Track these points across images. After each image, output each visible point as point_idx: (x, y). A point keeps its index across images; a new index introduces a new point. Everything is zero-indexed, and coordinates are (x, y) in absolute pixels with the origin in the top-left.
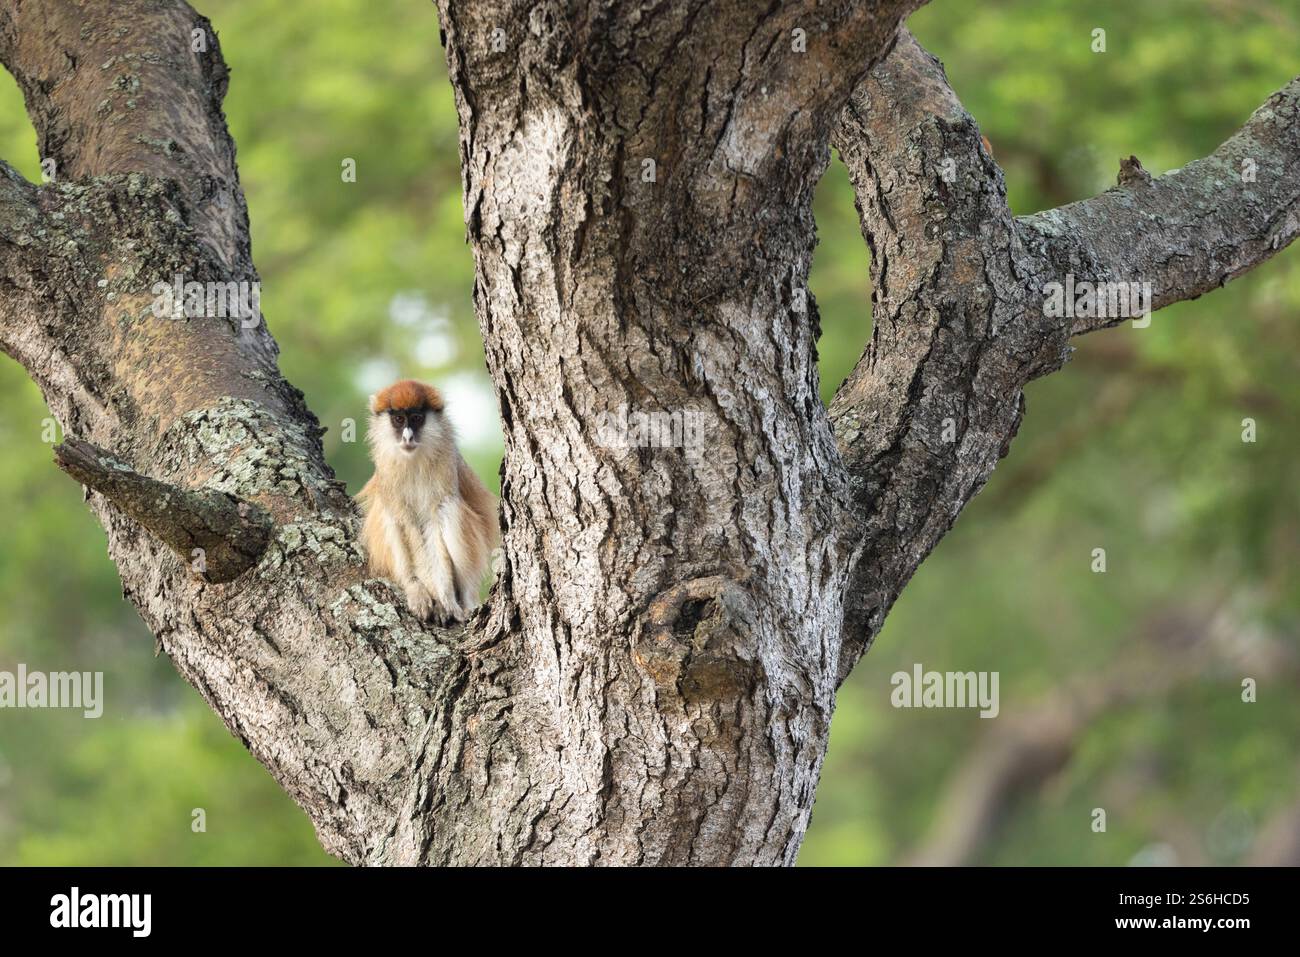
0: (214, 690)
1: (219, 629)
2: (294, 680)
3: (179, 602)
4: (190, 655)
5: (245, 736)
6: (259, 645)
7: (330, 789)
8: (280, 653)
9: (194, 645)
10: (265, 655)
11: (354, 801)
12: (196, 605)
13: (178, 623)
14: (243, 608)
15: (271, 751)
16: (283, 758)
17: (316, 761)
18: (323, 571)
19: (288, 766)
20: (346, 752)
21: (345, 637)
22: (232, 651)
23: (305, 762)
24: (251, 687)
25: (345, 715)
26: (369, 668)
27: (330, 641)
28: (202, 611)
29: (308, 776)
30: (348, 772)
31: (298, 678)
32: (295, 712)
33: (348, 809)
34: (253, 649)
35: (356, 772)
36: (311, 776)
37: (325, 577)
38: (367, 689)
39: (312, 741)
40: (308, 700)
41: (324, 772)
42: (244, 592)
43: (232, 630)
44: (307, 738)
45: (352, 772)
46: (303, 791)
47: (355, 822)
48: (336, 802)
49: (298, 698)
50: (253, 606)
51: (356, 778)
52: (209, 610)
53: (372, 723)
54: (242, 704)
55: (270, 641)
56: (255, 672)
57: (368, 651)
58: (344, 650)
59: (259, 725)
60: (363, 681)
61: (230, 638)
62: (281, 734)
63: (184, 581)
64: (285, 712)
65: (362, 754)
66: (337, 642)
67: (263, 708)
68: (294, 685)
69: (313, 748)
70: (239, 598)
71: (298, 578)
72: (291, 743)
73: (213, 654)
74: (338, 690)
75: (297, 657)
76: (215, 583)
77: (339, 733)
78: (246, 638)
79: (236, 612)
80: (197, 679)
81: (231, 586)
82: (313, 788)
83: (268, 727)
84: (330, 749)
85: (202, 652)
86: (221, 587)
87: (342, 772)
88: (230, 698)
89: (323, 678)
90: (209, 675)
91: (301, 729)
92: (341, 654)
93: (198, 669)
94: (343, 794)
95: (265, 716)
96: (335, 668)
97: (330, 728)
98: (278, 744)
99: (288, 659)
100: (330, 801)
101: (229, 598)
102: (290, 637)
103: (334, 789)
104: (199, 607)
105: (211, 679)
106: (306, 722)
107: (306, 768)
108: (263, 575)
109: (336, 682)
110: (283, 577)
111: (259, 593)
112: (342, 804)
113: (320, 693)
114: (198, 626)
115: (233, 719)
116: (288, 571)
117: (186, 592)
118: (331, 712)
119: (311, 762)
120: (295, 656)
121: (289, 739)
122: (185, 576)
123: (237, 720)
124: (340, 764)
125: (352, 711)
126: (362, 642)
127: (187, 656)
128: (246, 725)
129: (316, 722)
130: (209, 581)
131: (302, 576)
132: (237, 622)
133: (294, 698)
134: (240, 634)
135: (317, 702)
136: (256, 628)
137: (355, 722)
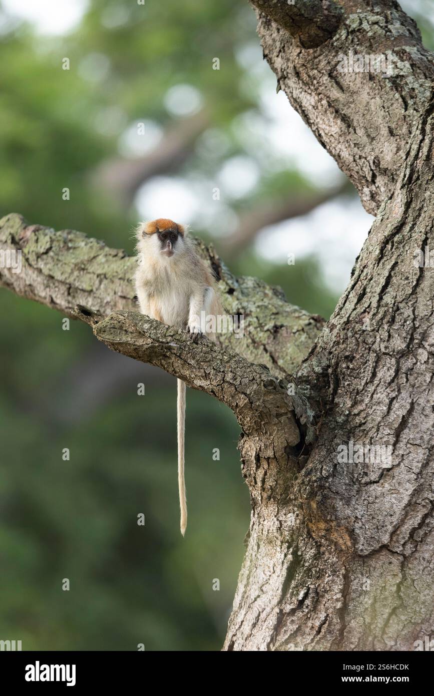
0: (306, 113)
1: (309, 76)
2: (350, 107)
3: (288, 60)
4: (294, 92)
5: (323, 141)
6: (332, 86)
7: (367, 173)
8: (343, 91)
9: (296, 86)
10: (335, 92)
11: (380, 181)
12: (296, 61)
13: (287, 73)
14: (323, 63)
15: (336, 150)
16: (342, 154)
17: (360, 156)
18: (370, 42)
19: (345, 159)
20: (377, 150)
21: (379, 81)
22: (316, 89)
23: (354, 156)
24: (326, 111)
25: (377, 128)
26: (392, 99)
27: (371, 84)
28: (300, 65)
29: (355, 165)
30: (377, 162)
31: (352, 106)
32: (349, 126)
33: (377, 185)
34: (328, 88)
35: (381, 162)
36: (357, 165)
37: (371, 46)
38: (390, 112)
39: (358, 144)
40: (357, 119)
41: (364, 163)
42: (324, 54)
43: (317, 77)
44: (355, 142)
45: (379, 162)
46: (353, 174)
47: (380, 193)
48: (370, 180)
49: (352, 118)
50: (329, 63)
51: (381, 166)
52: (303, 65)
53: (391, 132)
54: (321, 122)
55: (338, 83)
56: (328, 102)
57: (392, 89)
58: (378, 89)
59: (330, 134)
60: (388, 108)
61: (315, 82)
62: (342, 140)
63: (291, 47)
64: (344, 126)
65: (385, 152)
66: (375, 84)
67: (332, 124)
68: (350, 110)
69: (358, 148)
70: (321, 58)
71: (355, 46)
72: (347, 145)
73: (306, 91)
74: (374, 113)
75: (353, 93)
76: (308, 49)
77: (373, 139)
78: (324, 82)
79: (319, 66)
80: (298, 107)
81: (317, 50)
82: (358, 172)
83: (335, 135)
84: (368, 149)
85: (300, 90)
86: (311, 51)
87: (374, 162)
88: (315, 119)
89: (366, 106)
90: (303, 104)
91: (351, 137)
92: (377, 92)
93: (298, 100)
94: (374, 176)
95: (333, 129)
96: (373, 100)
97: (368, 136)
98: (339, 146)
99: (348, 95)
100: (367, 181)
101: (315, 58)
102: (350, 82)
103: (369, 173)
104: (298, 63)
105: (305, 107)
106: (355, 132)
107: (355, 161)
108: (335, 44)
109: (373, 109)
110: (347, 45)
111: (333, 55)
112: (373, 182)
113: (364, 115)
114: (298, 74)
115: (317, 131)
116: (350, 41)
117: (292, 54)
118: (369, 127)
119: (357, 157)
120: (352, 93)
121: (346, 143)
122: (291, 44)
123: (318, 132)
124: (373, 158)
125: (381, 126)
126: (389, 85)
127: (292, 93)
128: (323, 134)
129: (361, 132)
130: (304, 47)
131: (358, 45)
132: (319, 72)
133: (349, 118)
134: (321, 79)
135: (362, 121)
136: (330, 75)
137: (382, 132)
